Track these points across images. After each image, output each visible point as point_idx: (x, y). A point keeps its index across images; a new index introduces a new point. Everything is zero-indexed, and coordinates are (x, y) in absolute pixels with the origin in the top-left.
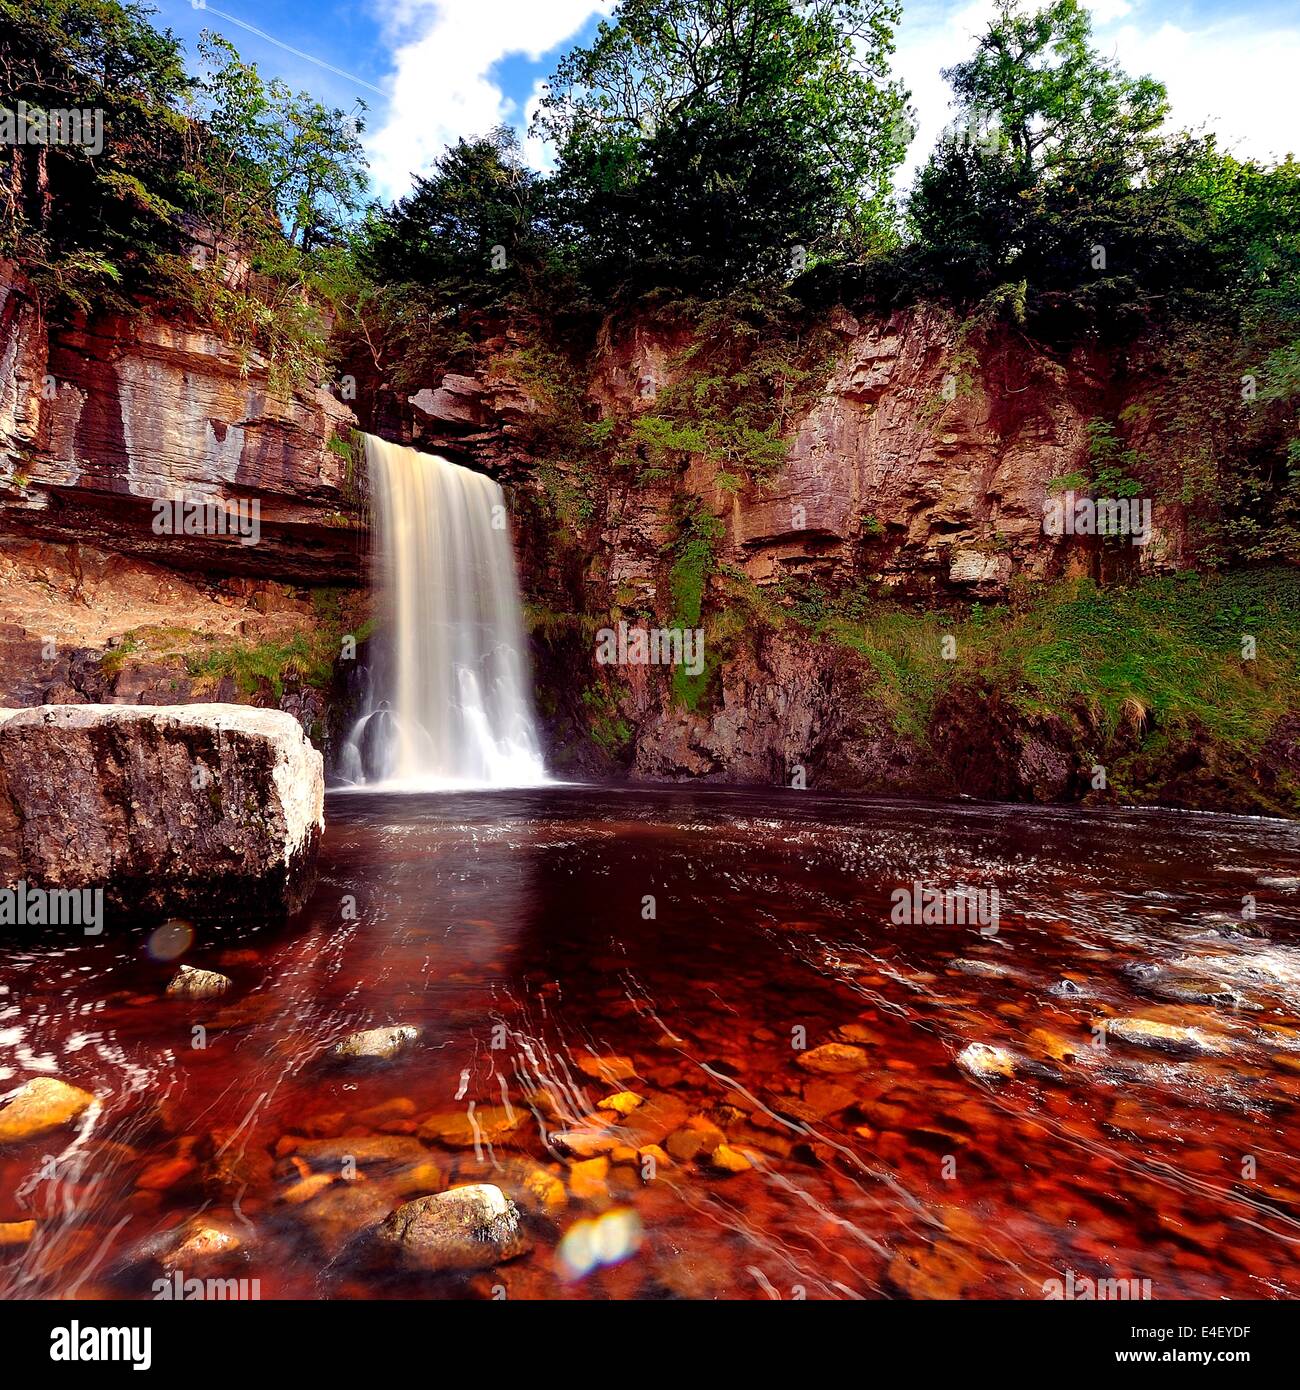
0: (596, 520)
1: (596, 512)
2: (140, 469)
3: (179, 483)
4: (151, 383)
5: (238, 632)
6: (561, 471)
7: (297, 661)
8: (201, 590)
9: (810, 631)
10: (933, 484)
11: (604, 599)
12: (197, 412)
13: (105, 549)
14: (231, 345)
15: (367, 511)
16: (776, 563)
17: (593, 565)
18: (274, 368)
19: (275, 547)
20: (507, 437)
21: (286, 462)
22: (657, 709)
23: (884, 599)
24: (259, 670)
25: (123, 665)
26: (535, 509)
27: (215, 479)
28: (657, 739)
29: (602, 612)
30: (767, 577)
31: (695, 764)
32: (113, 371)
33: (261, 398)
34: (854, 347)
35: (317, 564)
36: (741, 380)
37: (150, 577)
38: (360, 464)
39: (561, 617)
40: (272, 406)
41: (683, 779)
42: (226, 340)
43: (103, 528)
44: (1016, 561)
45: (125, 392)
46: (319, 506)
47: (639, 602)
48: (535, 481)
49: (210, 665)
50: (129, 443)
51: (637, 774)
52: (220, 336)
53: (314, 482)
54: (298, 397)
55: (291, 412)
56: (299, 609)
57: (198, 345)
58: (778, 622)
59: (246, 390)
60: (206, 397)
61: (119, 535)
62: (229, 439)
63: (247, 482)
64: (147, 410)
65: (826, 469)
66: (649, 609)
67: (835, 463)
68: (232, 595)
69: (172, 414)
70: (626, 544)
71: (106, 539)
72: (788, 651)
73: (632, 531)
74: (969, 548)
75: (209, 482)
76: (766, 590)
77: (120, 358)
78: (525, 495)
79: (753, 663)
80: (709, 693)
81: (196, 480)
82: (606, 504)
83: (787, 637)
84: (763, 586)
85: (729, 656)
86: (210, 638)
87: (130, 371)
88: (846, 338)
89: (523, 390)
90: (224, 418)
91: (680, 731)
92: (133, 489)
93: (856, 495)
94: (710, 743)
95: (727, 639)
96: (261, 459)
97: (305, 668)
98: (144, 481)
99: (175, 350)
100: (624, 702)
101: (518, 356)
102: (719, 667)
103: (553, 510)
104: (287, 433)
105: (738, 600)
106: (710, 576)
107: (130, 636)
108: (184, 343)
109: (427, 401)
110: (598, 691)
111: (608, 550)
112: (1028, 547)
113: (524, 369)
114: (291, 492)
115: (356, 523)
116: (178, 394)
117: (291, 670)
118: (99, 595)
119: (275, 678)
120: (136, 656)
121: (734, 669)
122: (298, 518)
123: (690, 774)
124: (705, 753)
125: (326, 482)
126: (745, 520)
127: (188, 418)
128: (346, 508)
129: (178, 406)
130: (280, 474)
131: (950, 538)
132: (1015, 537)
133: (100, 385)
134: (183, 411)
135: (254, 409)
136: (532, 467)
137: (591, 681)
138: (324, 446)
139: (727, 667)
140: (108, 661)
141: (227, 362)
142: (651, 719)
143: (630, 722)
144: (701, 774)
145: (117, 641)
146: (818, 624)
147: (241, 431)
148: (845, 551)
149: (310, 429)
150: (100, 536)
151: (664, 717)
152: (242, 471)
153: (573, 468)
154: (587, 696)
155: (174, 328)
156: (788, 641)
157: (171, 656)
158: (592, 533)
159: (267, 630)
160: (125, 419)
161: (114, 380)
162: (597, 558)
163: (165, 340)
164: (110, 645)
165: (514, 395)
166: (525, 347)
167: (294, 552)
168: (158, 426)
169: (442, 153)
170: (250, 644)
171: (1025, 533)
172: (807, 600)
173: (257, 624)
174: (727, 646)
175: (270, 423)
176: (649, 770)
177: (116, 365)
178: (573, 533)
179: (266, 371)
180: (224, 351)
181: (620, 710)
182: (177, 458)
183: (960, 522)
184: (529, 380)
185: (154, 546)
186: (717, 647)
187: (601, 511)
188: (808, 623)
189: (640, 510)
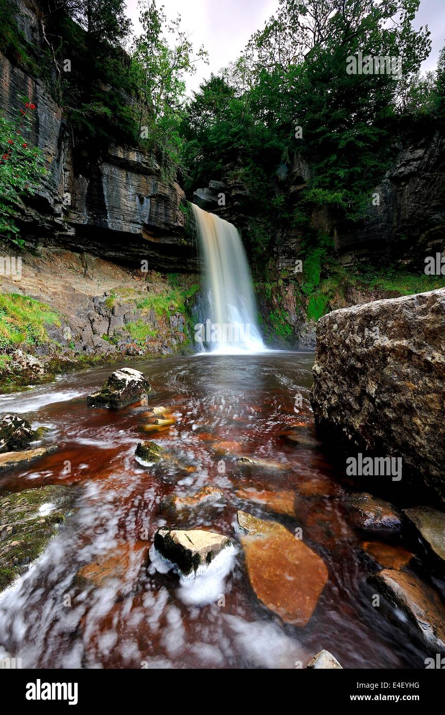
0: (272, 243)
1: (271, 239)
2: (112, 217)
3: (127, 224)
4: (114, 176)
5: (146, 291)
6: (257, 221)
7: (173, 302)
8: (128, 274)
9: (369, 285)
11: (275, 276)
12: (132, 190)
14: (147, 157)
15: (194, 238)
16: (353, 256)
17: (270, 262)
18: (162, 170)
19: (157, 255)
20: (236, 207)
21: (166, 215)
22: (303, 320)
23: (402, 270)
25: (114, 303)
27: (141, 222)
28: (307, 332)
29: (275, 281)
30: (348, 263)
32: (99, 170)
33: (156, 184)
34: (400, 155)
35: (171, 262)
37: (111, 268)
38: (191, 216)
40: (161, 189)
42: (144, 155)
43: (94, 245)
45: (104, 180)
46: (176, 235)
47: (290, 276)
48: (247, 226)
50: (107, 205)
52: (143, 153)
53: (175, 225)
55: (167, 192)
57: (134, 157)
58: (353, 282)
59: (152, 180)
60: (135, 183)
61: (100, 248)
62: (145, 204)
63: (152, 224)
64: (113, 189)
66: (295, 279)
67: (388, 209)
69: (123, 191)
70: (284, 252)
71: (95, 250)
72: (360, 294)
73: (286, 247)
75: (138, 223)
76: (348, 269)
77: (101, 164)
79: (344, 299)
81: (134, 222)
82: (276, 235)
83: (359, 288)
84: (346, 267)
85: (332, 297)
87: (106, 169)
88: (396, 151)
89: (244, 185)
90: (143, 193)
92: (110, 226)
93: (395, 224)
95: (331, 290)
96: (156, 214)
97: (176, 305)
98: (114, 222)
99: (124, 159)
100: (287, 318)
101: (242, 170)
102: (328, 302)
103: (255, 238)
104: (166, 201)
105: (335, 273)
106: (324, 264)
107: (111, 292)
108: (128, 156)
109: (201, 194)
110: (276, 314)
111: (275, 255)
113: (245, 176)
114: (167, 229)
115: (190, 244)
116: (125, 181)
117: (172, 306)
118: (95, 275)
119: (167, 309)
120: (117, 300)
121: (336, 303)
122: (168, 241)
125: (180, 224)
126: (339, 238)
127: (129, 193)
128: (187, 237)
129: (125, 187)
130: (163, 220)
133: (94, 176)
134: (127, 190)
135: (154, 190)
136: (245, 220)
137: (273, 310)
138: (178, 208)
139: (332, 302)
140: (109, 302)
141: (144, 165)
142: (301, 324)
143: (290, 325)
145: (108, 294)
146: (372, 282)
147: (149, 200)
149: (173, 200)
150: (93, 249)
151: (306, 324)
152: (150, 219)
153: (262, 220)
154: (272, 316)
155: (123, 148)
156: (359, 290)
157: (130, 300)
158: (270, 248)
159: (157, 290)
160: (105, 193)
161: (100, 174)
162: (271, 259)
163: (120, 155)
164: (106, 295)
165: (241, 188)
166: (245, 165)
167: (163, 257)
168: (118, 196)
170: (153, 296)
172: (366, 272)
173: (152, 288)
174: (330, 293)
175: (160, 196)
176: (306, 345)
177: (100, 167)
178: (262, 248)
179: (158, 171)
180: (144, 160)
181: (286, 321)
182: (126, 212)
184: (248, 180)
185: (113, 254)
186: (326, 294)
187: (273, 238)
188: (367, 282)
189: (290, 237)
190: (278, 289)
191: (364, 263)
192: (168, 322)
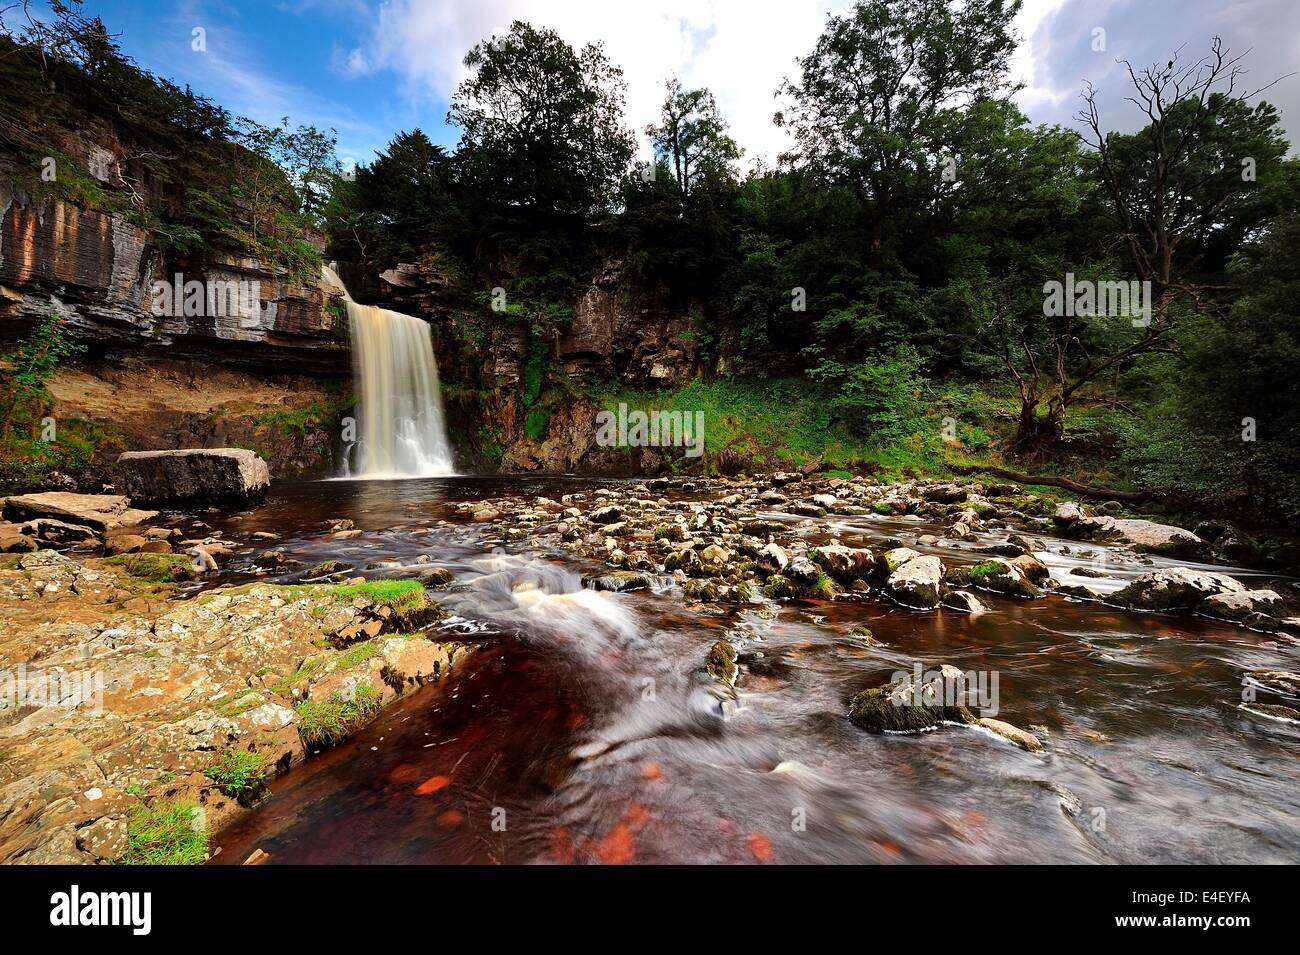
0: (486, 341)
1: (486, 337)
2: (221, 326)
3: (242, 332)
5: (282, 403)
6: (464, 316)
7: (313, 417)
8: (261, 381)
9: (593, 400)
10: (640, 332)
11: (490, 382)
13: (206, 363)
14: (266, 263)
15: (349, 341)
16: (577, 366)
17: (485, 365)
18: (291, 273)
20: (434, 297)
21: (302, 319)
22: (517, 439)
23: (627, 385)
24: (292, 422)
25: (218, 421)
26: (451, 336)
27: (263, 329)
28: (513, 453)
29: (491, 389)
30: (573, 373)
31: (530, 465)
33: (285, 288)
35: (326, 367)
36: (543, 280)
38: (344, 317)
39: (468, 392)
40: (292, 291)
41: (523, 473)
42: (263, 261)
43: (204, 352)
44: (677, 369)
46: (323, 339)
49: (264, 420)
51: (501, 470)
52: (260, 259)
53: (318, 328)
54: (306, 285)
55: (303, 293)
56: (318, 389)
57: (248, 264)
58: (579, 395)
59: (277, 284)
61: (213, 355)
62: (269, 309)
63: (281, 329)
65: (594, 321)
67: (599, 319)
68: (280, 383)
70: (503, 354)
71: (207, 357)
72: (582, 410)
73: (506, 347)
74: (657, 362)
75: (259, 330)
76: (573, 379)
77: (206, 271)
78: (445, 329)
79: (565, 415)
80: (543, 430)
81: (253, 330)
84: (571, 377)
85: (555, 412)
86: (266, 406)
87: (213, 276)
89: (440, 274)
90: (266, 298)
91: (526, 450)
92: (218, 335)
93: (609, 335)
94: (538, 455)
95: (554, 404)
96: (287, 318)
97: (318, 420)
98: (224, 330)
99: (236, 266)
100: (499, 436)
101: (438, 255)
102: (549, 417)
103: (462, 336)
104: (301, 304)
105: (560, 384)
106: (545, 372)
107: (221, 407)
108: (241, 263)
109: (391, 277)
110: (486, 430)
111: (493, 357)
112: (681, 363)
113: (440, 263)
114: (305, 333)
115: (343, 347)
117: (310, 422)
118: (204, 385)
119: (302, 426)
120: (225, 417)
121: (555, 419)
122: (311, 345)
123: (527, 470)
124: (535, 460)
125: (325, 328)
126: (562, 344)
128: (338, 340)
130: (298, 325)
131: (651, 357)
132: (675, 358)
135: (282, 294)
136: (449, 313)
137: (482, 425)
138: (323, 309)
139: (553, 418)
140: (209, 419)
141: (265, 271)
142: (513, 444)
143: (502, 445)
144: (532, 470)
145: (215, 409)
146: (597, 397)
147: (276, 304)
148: (608, 362)
149: (315, 301)
150: (203, 356)
151: (520, 442)
152: (277, 324)
153: (472, 314)
154: (480, 433)
155: (234, 256)
156: (582, 405)
157: (244, 416)
158: (484, 348)
159: (298, 402)
162: (487, 361)
163: (230, 262)
164: (211, 411)
165: (437, 277)
166: (441, 250)
167: (312, 362)
169: (393, 139)
170: (288, 409)
171: (679, 356)
172: (593, 384)
173: (293, 398)
175: (291, 299)
176: (507, 468)
177: (205, 274)
178: (473, 348)
179: (287, 274)
180: (263, 267)
181: (498, 439)
183: (652, 350)
184: (444, 269)
185: (233, 361)
186: (548, 408)
187: (489, 336)
188: (593, 396)
189: (510, 336)
190: (493, 399)
191: (590, 374)
192: (299, 440)
